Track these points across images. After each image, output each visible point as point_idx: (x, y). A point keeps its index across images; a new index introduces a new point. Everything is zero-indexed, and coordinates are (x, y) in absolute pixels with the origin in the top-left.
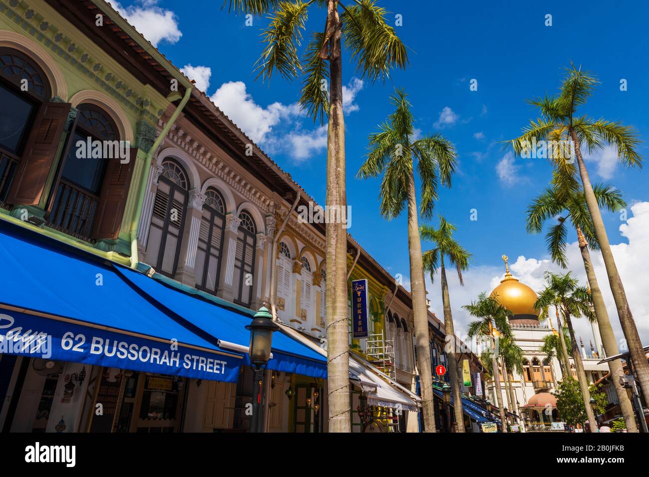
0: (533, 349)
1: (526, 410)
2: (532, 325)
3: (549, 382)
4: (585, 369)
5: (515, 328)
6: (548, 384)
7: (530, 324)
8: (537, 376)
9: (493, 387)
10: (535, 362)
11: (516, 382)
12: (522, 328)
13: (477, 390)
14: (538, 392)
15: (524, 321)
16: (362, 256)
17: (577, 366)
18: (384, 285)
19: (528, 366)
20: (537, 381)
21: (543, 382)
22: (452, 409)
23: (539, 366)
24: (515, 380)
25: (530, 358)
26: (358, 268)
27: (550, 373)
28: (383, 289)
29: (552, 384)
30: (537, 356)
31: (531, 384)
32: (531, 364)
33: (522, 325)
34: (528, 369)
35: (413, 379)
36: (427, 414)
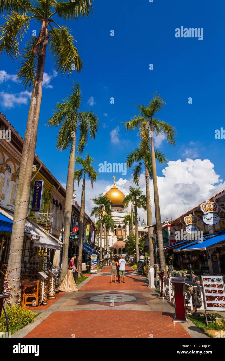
0: (119, 221)
1: (112, 249)
2: (121, 210)
3: (124, 236)
4: (139, 231)
5: (113, 211)
6: (123, 237)
7: (120, 210)
8: (119, 233)
9: (99, 238)
10: (119, 227)
11: (110, 236)
12: (116, 211)
13: (92, 239)
14: (118, 241)
15: (118, 208)
16: (42, 168)
17: (136, 229)
18: (53, 184)
19: (116, 229)
20: (119, 235)
21: (121, 236)
22: (78, 248)
23: (121, 229)
24: (109, 235)
25: (117, 225)
26: (39, 174)
27: (124, 232)
28: (52, 186)
29: (125, 237)
30: (121, 224)
31: (116, 237)
32: (117, 227)
33: (116, 210)
34: (116, 230)
35: (61, 233)
36: (65, 251)
